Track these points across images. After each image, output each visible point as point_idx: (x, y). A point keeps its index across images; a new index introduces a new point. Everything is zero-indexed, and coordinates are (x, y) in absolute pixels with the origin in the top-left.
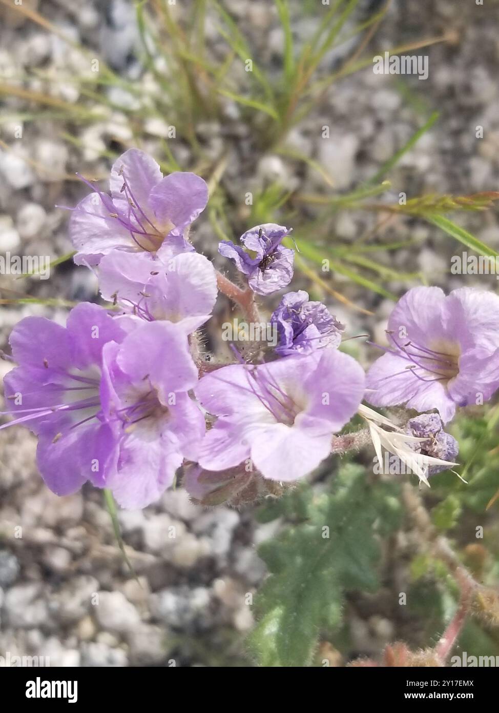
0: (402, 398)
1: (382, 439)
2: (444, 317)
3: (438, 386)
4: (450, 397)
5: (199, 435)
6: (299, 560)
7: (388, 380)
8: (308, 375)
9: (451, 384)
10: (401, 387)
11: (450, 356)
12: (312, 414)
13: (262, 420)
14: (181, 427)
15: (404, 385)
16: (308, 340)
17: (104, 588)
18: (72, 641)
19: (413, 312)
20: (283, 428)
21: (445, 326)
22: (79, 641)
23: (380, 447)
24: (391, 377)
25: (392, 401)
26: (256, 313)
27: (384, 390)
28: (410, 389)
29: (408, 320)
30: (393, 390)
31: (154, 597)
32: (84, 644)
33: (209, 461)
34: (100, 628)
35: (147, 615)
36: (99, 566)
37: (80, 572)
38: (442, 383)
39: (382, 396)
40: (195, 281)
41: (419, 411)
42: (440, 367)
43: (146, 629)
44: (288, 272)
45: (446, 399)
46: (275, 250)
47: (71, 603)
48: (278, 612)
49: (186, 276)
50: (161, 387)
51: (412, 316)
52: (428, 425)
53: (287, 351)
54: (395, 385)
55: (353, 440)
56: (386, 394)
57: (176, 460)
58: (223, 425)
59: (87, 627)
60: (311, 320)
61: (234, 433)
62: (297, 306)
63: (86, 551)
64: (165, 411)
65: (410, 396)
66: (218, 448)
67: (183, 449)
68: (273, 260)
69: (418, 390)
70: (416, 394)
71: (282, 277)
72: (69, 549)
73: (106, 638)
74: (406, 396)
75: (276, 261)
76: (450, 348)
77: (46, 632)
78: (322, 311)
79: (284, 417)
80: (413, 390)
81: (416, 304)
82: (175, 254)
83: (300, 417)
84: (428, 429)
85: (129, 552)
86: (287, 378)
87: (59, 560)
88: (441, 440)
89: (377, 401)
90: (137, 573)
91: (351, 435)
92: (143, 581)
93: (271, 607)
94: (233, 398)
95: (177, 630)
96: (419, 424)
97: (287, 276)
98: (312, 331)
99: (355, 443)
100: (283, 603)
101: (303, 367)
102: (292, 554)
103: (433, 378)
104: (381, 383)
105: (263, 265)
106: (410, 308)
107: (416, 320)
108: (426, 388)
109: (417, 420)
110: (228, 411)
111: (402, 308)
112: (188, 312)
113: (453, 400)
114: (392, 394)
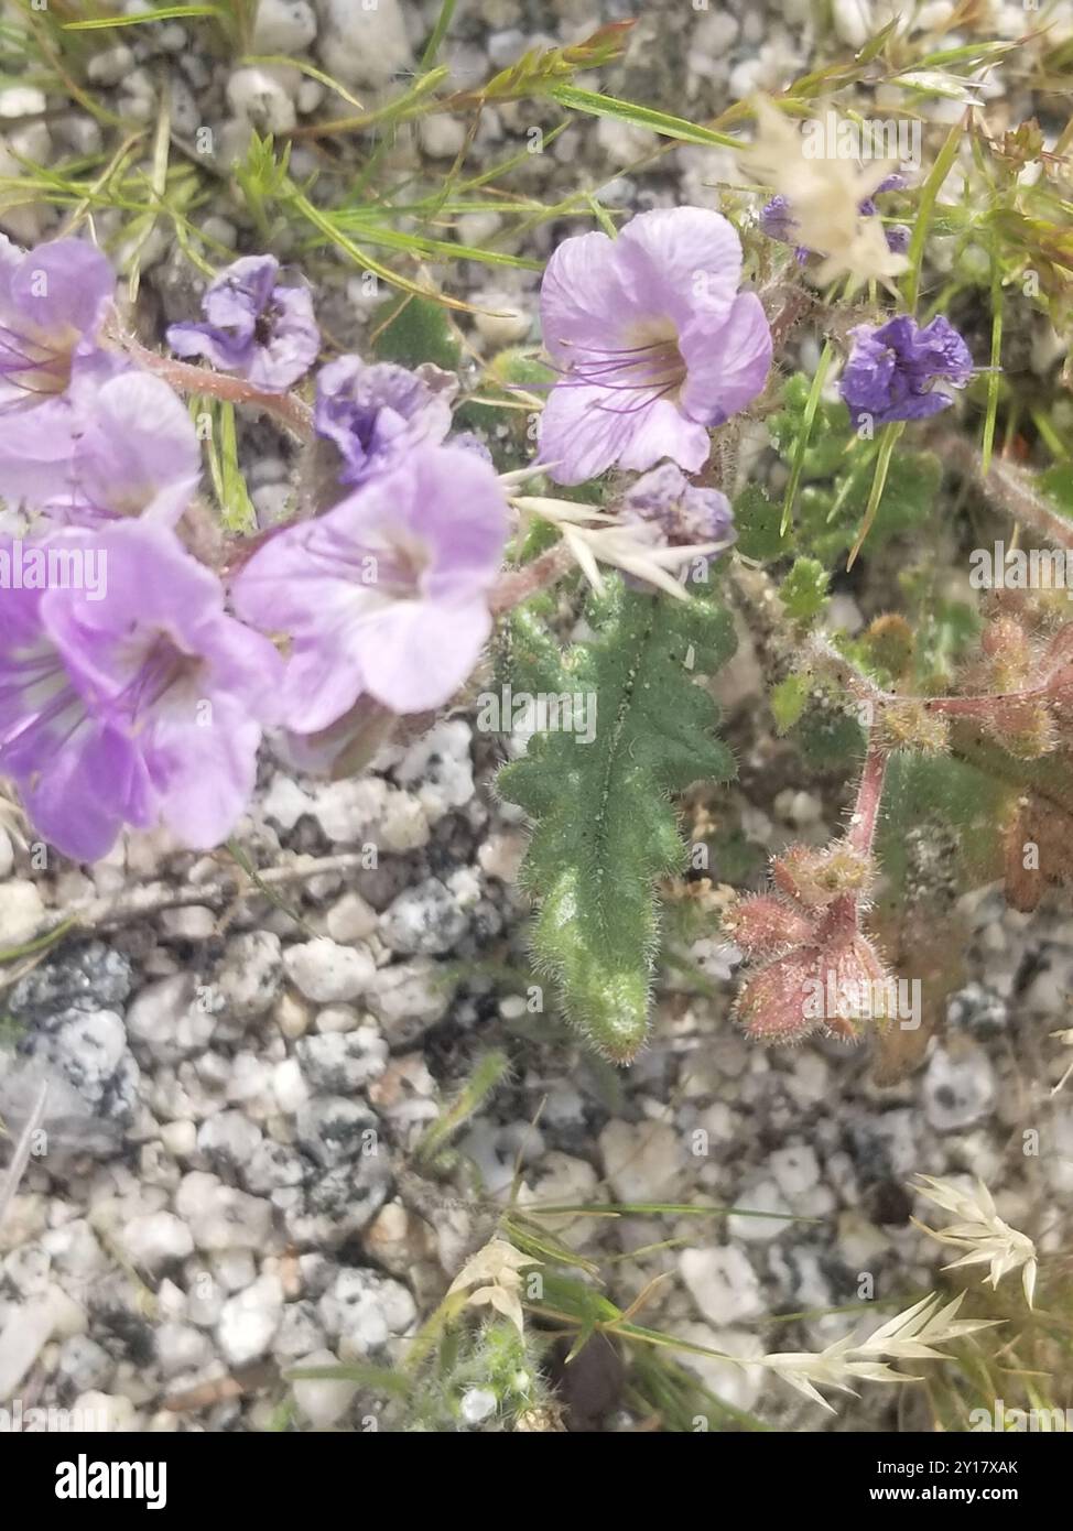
0: (611, 454)
1: (592, 546)
2: (624, 281)
3: (664, 406)
4: (690, 419)
5: (268, 680)
6: (574, 778)
7: (577, 429)
8: (409, 503)
9: (684, 393)
10: (604, 432)
11: (667, 342)
12: (443, 567)
13: (368, 606)
14: (232, 679)
15: (607, 427)
16: (388, 441)
17: (288, 940)
18: (279, 1047)
19: (571, 292)
20: (406, 611)
21: (633, 297)
22: (289, 1044)
23: (594, 563)
24: (577, 422)
25: (595, 466)
26: (301, 408)
27: (577, 450)
28: (619, 432)
29: (569, 309)
30: (591, 445)
31: (384, 919)
32: (298, 1046)
33: (304, 715)
34: (315, 1008)
35: (385, 955)
36: (266, 907)
37: (236, 930)
38: (671, 398)
39: (577, 464)
40: (148, 423)
41: (641, 470)
42: (655, 371)
43: (392, 977)
44: (307, 333)
45: (684, 423)
46: (271, 301)
47: (247, 987)
48: (568, 879)
49: (131, 421)
50: (170, 625)
51: (573, 301)
52: (662, 490)
53: (359, 475)
54: (590, 433)
55: (551, 562)
56: (582, 457)
57: (248, 737)
58: (305, 645)
59: (292, 1014)
60: (380, 400)
61: (326, 649)
62: (347, 388)
63: (230, 893)
64: (197, 660)
65: (623, 444)
66: (312, 684)
67: (254, 711)
68: (274, 322)
69: (633, 426)
70: (632, 434)
71: (301, 347)
72: (203, 903)
73: (329, 1020)
74: (616, 446)
75: (281, 321)
76: (660, 328)
77: (226, 1050)
78: (394, 377)
79: (402, 586)
80: (625, 431)
81: (571, 278)
82: (100, 383)
83: (426, 578)
84: (664, 496)
85: (305, 863)
86: (378, 521)
87: (195, 924)
88: (692, 507)
89: (571, 475)
90: (335, 895)
91: (546, 554)
92: (350, 902)
93: (553, 878)
94: (303, 593)
95: (445, 957)
96: (644, 496)
97: (308, 340)
98: (389, 420)
99: (558, 566)
100: (572, 862)
101: (395, 492)
102: (559, 773)
103: (651, 394)
104: (568, 438)
105: (262, 334)
106: (564, 285)
107: (582, 305)
108: (645, 419)
109: (641, 488)
110: (302, 617)
111: (552, 292)
112: (165, 477)
113: (697, 422)
114: (592, 453)
